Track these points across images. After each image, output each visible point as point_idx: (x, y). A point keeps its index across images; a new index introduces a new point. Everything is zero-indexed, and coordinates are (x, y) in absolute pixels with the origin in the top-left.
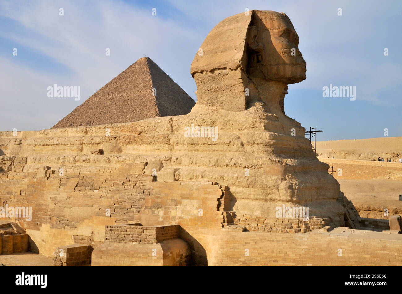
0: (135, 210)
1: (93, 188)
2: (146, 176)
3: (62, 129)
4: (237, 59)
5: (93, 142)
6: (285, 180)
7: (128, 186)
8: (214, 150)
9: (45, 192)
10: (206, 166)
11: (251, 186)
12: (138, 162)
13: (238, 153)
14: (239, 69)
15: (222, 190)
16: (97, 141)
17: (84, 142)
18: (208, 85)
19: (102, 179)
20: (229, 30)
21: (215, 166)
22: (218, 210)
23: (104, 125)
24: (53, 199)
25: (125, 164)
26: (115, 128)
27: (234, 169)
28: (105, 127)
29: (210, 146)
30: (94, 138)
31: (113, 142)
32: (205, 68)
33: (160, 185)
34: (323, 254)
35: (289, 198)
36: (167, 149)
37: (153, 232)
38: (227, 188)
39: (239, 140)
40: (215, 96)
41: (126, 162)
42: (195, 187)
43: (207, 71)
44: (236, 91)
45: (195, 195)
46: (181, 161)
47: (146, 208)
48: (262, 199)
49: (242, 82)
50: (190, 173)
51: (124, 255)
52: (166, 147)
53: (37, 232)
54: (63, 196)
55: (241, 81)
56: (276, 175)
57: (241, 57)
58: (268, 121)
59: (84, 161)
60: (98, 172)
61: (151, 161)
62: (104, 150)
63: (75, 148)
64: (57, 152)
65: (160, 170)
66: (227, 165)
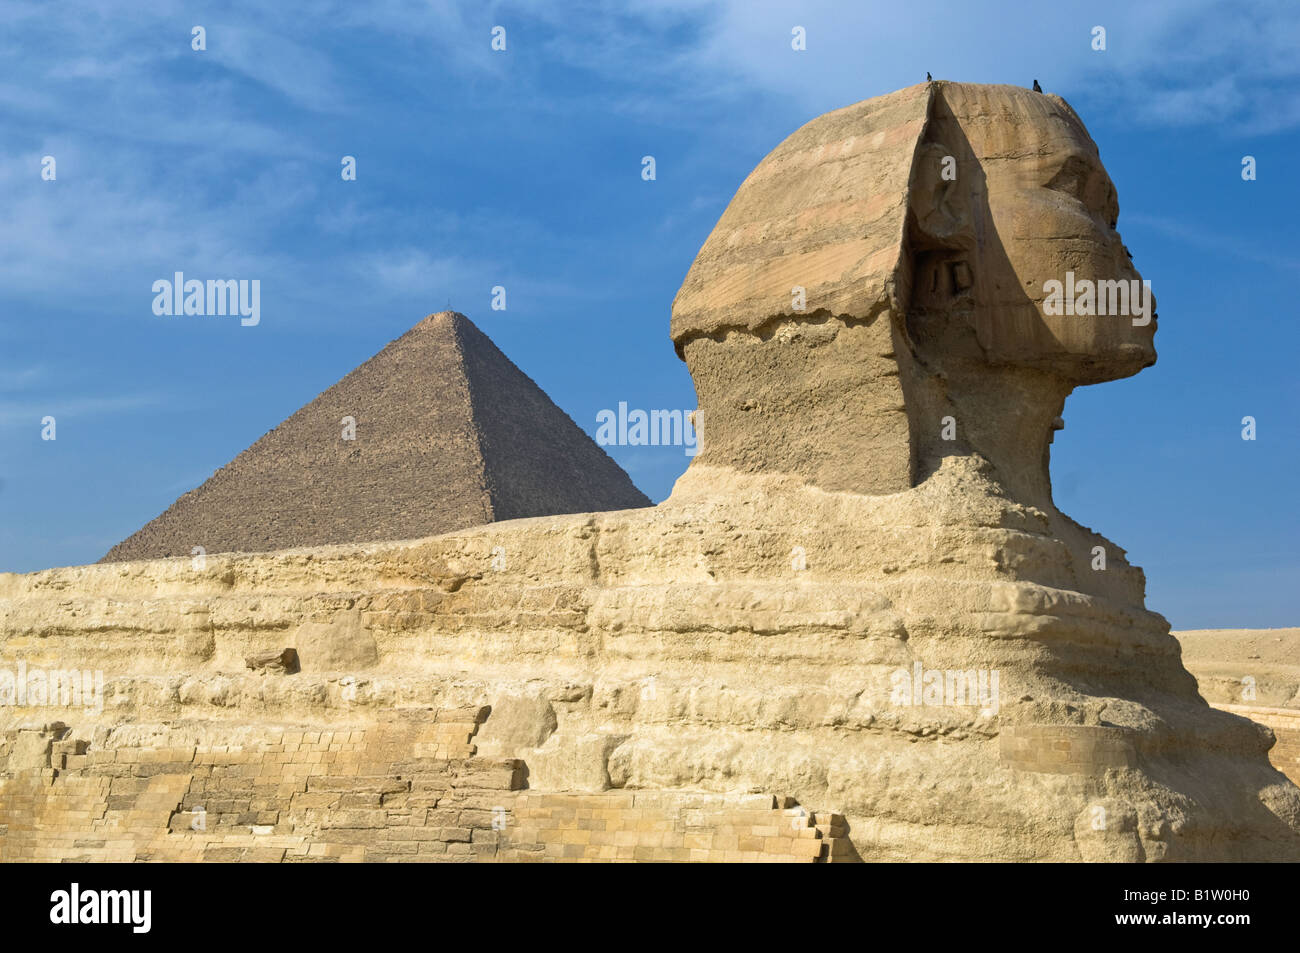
1: (249, 820)
2: (484, 766)
3: (127, 567)
4: (872, 276)
5: (258, 618)
6: (1102, 792)
7: (404, 810)
8: (780, 659)
9: (39, 835)
10: (747, 726)
11: (950, 818)
12: (447, 704)
13: (883, 669)
14: (883, 317)
15: (819, 835)
16: (276, 616)
17: (217, 621)
18: (747, 387)
19: (289, 779)
20: (832, 161)
21: (783, 727)
23: (305, 549)
25: (395, 715)
26: (351, 564)
27: (869, 739)
28: (309, 558)
29: (762, 640)
30: (264, 604)
31: (343, 618)
32: (736, 316)
33: (542, 807)
36: (573, 648)
38: (841, 826)
39: (888, 612)
40: (776, 432)
41: (397, 706)
42: (696, 817)
43: (741, 328)
44: (870, 409)
46: (637, 700)
49: (895, 368)
50: (673, 755)
52: (569, 643)
54: (118, 852)
55: (891, 365)
56: (1058, 770)
57: (893, 267)
58: (1013, 533)
59: (217, 702)
60: (276, 750)
61: (506, 699)
62: (301, 655)
63: (180, 642)
64: (105, 663)
65: (541, 741)
66: (839, 723)
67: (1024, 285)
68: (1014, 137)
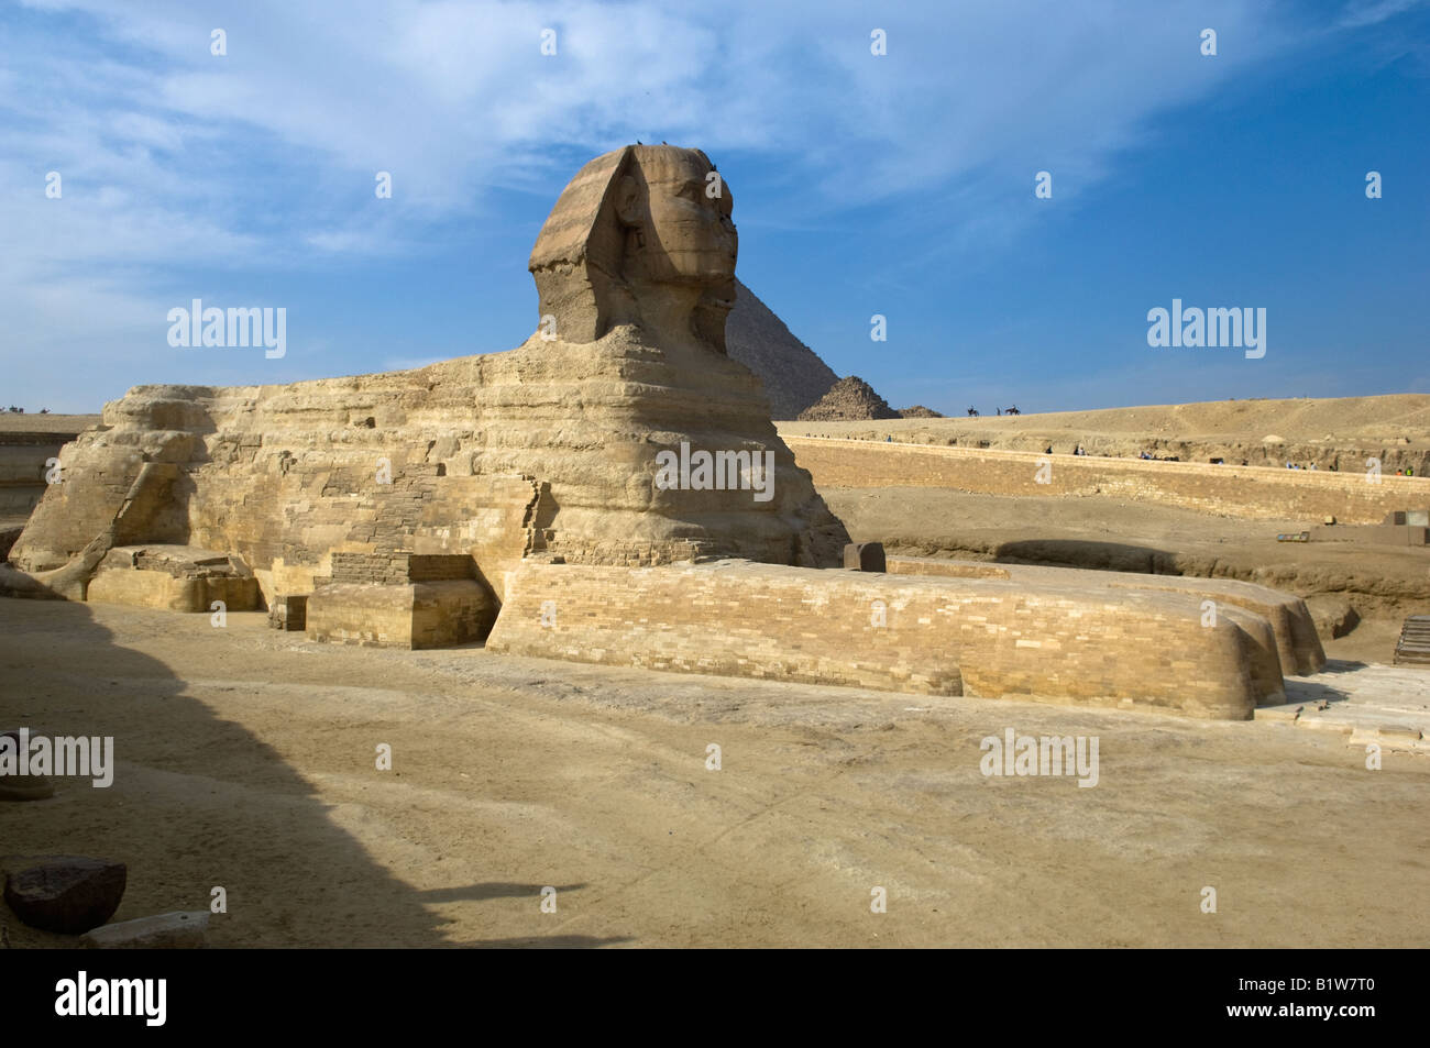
0: (406, 528)
1: (349, 491)
2: (429, 466)
4: (580, 243)
5: (362, 403)
6: (640, 470)
7: (401, 486)
8: (537, 418)
9: (278, 499)
10: (521, 447)
11: (582, 482)
12: (422, 440)
13: (571, 421)
14: (583, 262)
15: (536, 490)
16: (369, 403)
17: (351, 405)
19: (364, 473)
20: (585, 185)
21: (532, 447)
22: (525, 526)
24: (290, 511)
25: (403, 446)
27: (559, 451)
29: (532, 410)
30: (366, 397)
31: (392, 403)
33: (447, 482)
34: (668, 601)
35: (642, 504)
37: (404, 564)
38: (547, 487)
39: (577, 396)
41: (405, 442)
42: (498, 485)
43: (546, 266)
44: (584, 304)
45: (497, 500)
46: (487, 437)
47: (424, 525)
48: (601, 506)
50: (496, 460)
51: (357, 604)
52: (469, 413)
53: (268, 573)
54: (303, 506)
55: (589, 285)
56: (625, 462)
57: (586, 239)
58: (629, 360)
59: (345, 441)
60: (361, 461)
61: (441, 437)
62: (376, 420)
63: (335, 415)
64: (309, 425)
65: (452, 456)
66: (550, 444)
67: (664, 245)
68: (664, 172)
